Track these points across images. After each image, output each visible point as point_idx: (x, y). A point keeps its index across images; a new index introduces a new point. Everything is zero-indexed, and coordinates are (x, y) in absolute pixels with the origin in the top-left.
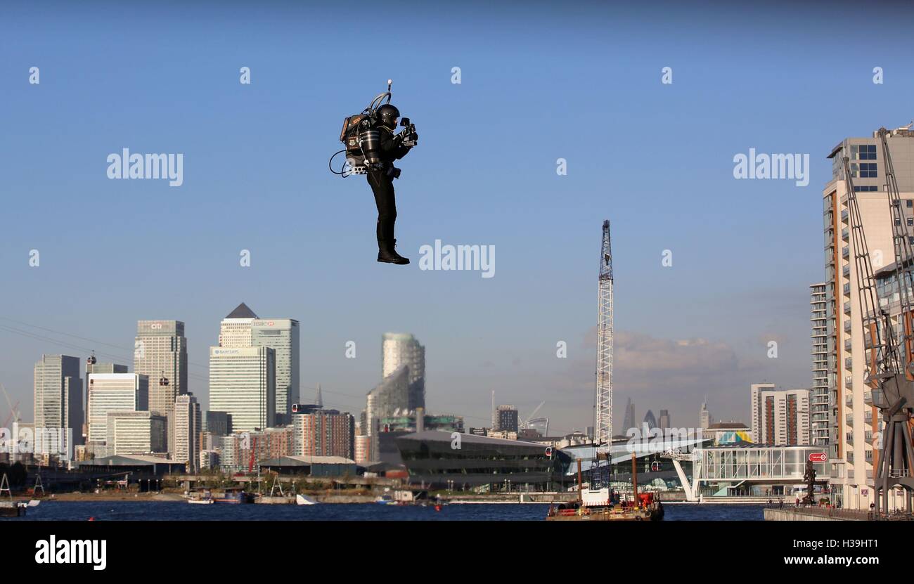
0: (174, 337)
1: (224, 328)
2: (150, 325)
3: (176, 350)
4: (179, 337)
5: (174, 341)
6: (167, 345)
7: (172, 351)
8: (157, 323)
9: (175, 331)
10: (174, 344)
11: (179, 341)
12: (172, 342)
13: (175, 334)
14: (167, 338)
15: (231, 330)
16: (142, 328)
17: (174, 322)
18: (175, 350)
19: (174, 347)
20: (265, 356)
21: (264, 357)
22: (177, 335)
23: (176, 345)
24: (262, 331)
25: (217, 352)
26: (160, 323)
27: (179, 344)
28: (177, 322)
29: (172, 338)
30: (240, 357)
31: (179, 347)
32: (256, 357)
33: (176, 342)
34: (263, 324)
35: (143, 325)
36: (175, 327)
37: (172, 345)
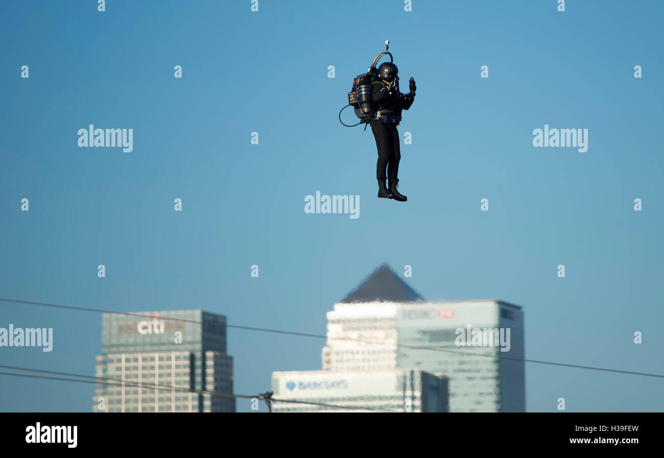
0: (198, 355)
1: (333, 330)
2: (136, 325)
3: (204, 389)
4: (210, 354)
5: (198, 363)
6: (177, 375)
7: (192, 389)
8: (152, 318)
9: (198, 337)
10: (198, 371)
11: (210, 363)
12: (192, 367)
13: (198, 347)
14: (177, 358)
15: (354, 335)
16: (114, 332)
17: (197, 315)
18: (198, 387)
19: (198, 379)
20: (418, 394)
21: (413, 398)
22: (205, 349)
23: (204, 375)
24: (424, 333)
25: (291, 386)
26: (159, 318)
27: (210, 371)
28: (204, 315)
29: (192, 358)
30: (350, 399)
31: (210, 379)
32: (392, 398)
33: (204, 366)
34: (426, 314)
35: (115, 324)
36: (198, 329)
37: (192, 374)
